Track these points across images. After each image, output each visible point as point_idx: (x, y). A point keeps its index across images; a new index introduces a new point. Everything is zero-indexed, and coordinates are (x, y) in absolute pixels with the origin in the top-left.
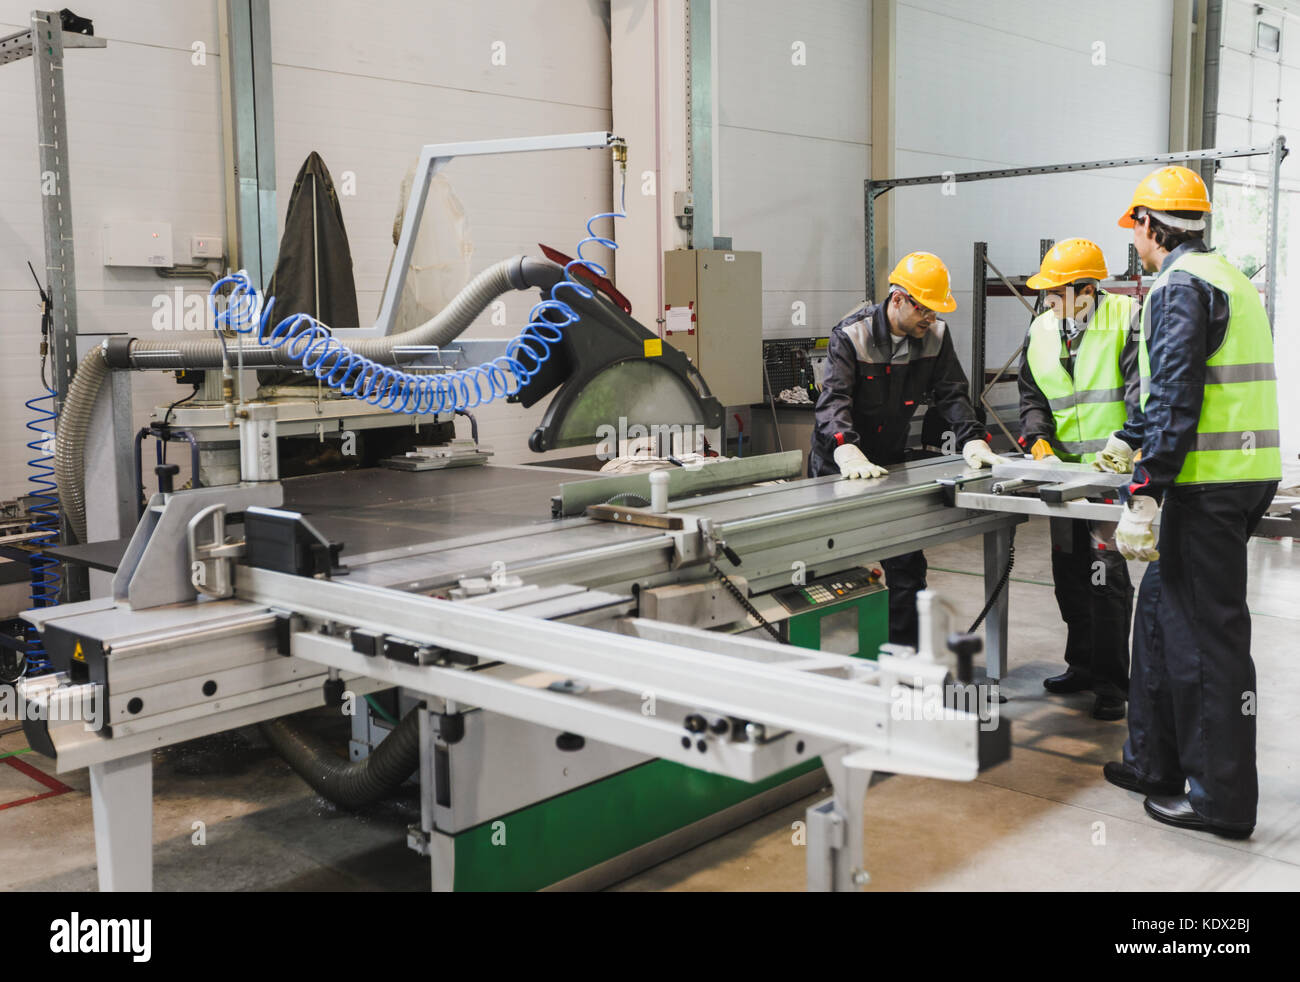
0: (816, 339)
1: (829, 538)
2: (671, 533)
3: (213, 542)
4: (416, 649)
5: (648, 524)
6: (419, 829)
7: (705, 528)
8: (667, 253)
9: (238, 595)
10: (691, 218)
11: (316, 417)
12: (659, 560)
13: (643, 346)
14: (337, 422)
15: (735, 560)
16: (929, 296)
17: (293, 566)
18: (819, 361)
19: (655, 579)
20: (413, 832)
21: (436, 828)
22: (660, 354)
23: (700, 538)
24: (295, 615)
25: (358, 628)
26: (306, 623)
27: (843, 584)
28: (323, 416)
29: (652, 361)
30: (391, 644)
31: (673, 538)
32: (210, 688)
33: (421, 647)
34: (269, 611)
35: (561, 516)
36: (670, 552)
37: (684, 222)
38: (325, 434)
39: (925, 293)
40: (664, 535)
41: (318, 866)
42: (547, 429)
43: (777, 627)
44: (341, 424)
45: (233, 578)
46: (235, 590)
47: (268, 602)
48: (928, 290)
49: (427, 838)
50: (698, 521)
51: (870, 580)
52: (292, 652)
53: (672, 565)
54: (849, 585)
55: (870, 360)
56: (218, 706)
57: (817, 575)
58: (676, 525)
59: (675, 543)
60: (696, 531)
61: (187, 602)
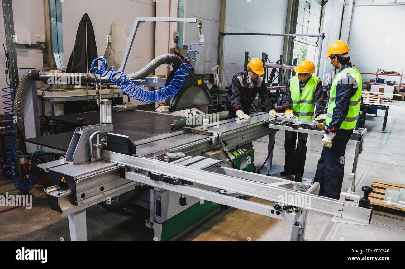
0: (206, 75)
1: (242, 137)
2: (211, 137)
3: (97, 143)
4: (175, 180)
5: (203, 134)
6: (149, 221)
7: (220, 135)
8: (171, 49)
9: (104, 159)
10: (178, 39)
11: (87, 95)
12: (207, 144)
13: (197, 81)
14: (92, 96)
15: (226, 144)
16: (257, 70)
17: (127, 153)
18: (206, 81)
19: (206, 150)
20: (147, 222)
21: (155, 221)
22: (201, 84)
23: (218, 139)
24: (126, 166)
25: (152, 172)
26: (129, 169)
27: (245, 149)
28: (89, 95)
29: (199, 86)
30: (164, 178)
31: (212, 138)
32: (102, 189)
33: (177, 180)
34: (116, 165)
35: (174, 130)
36: (210, 142)
37: (176, 40)
38: (89, 100)
39: (255, 69)
40: (209, 137)
41: (108, 228)
42: (174, 105)
43: (232, 161)
44: (93, 97)
45: (102, 154)
46: (102, 157)
47: (116, 162)
48: (256, 69)
49: (153, 224)
50: (218, 133)
51: (251, 147)
52: (125, 177)
53: (211, 146)
55: (243, 86)
56: (104, 194)
57: (239, 146)
58: (211, 134)
59: (212, 140)
60: (217, 136)
61: (89, 161)
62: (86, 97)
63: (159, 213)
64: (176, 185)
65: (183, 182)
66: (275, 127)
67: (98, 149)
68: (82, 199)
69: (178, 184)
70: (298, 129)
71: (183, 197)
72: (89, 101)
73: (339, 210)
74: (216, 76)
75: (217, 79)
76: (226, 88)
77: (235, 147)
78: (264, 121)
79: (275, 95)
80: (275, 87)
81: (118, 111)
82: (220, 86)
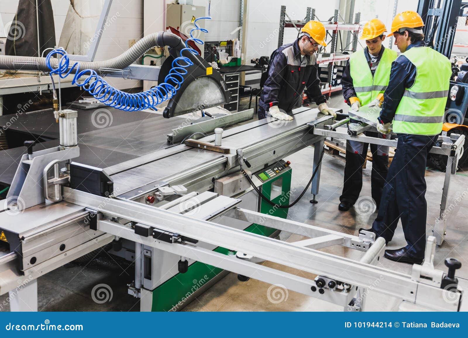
0: (221, 42)
1: (274, 150)
2: (226, 156)
3: (54, 177)
4: (171, 237)
5: (214, 150)
6: (134, 286)
7: (239, 153)
8: (168, 5)
9: (65, 201)
11: (38, 83)
12: (221, 167)
13: (205, 70)
14: (47, 85)
15: (249, 165)
17: (100, 194)
18: (221, 51)
19: (220, 175)
20: (131, 288)
21: (142, 287)
22: (212, 74)
23: (237, 158)
24: (99, 212)
25: (137, 223)
26: (104, 216)
27: (278, 168)
28: (41, 83)
29: (209, 77)
30: (155, 232)
31: (227, 158)
32: (62, 248)
33: (174, 236)
34: (84, 210)
35: (172, 144)
36: (225, 164)
38: (42, 91)
40: (223, 156)
41: (72, 293)
42: (171, 108)
43: (258, 189)
44: (49, 87)
45: (62, 192)
46: (63, 198)
47: (85, 205)
49: (138, 291)
50: (237, 150)
51: (286, 165)
52: (97, 229)
53: (226, 168)
54: (280, 168)
55: (292, 64)
56: (66, 255)
57: (269, 165)
58: (227, 151)
59: (227, 160)
60: (236, 154)
61: (42, 205)
62: (37, 86)
63: (148, 275)
64: (173, 244)
65: (184, 240)
66: (323, 134)
67: (56, 186)
68: (31, 265)
69: (176, 241)
70: (358, 137)
71: (183, 260)
72: (42, 93)
73: (412, 293)
74: (236, 44)
75: (238, 49)
76: (252, 62)
77: (263, 167)
78: (306, 124)
79: (327, 70)
80: (327, 58)
81: (87, 107)
82: (242, 59)
